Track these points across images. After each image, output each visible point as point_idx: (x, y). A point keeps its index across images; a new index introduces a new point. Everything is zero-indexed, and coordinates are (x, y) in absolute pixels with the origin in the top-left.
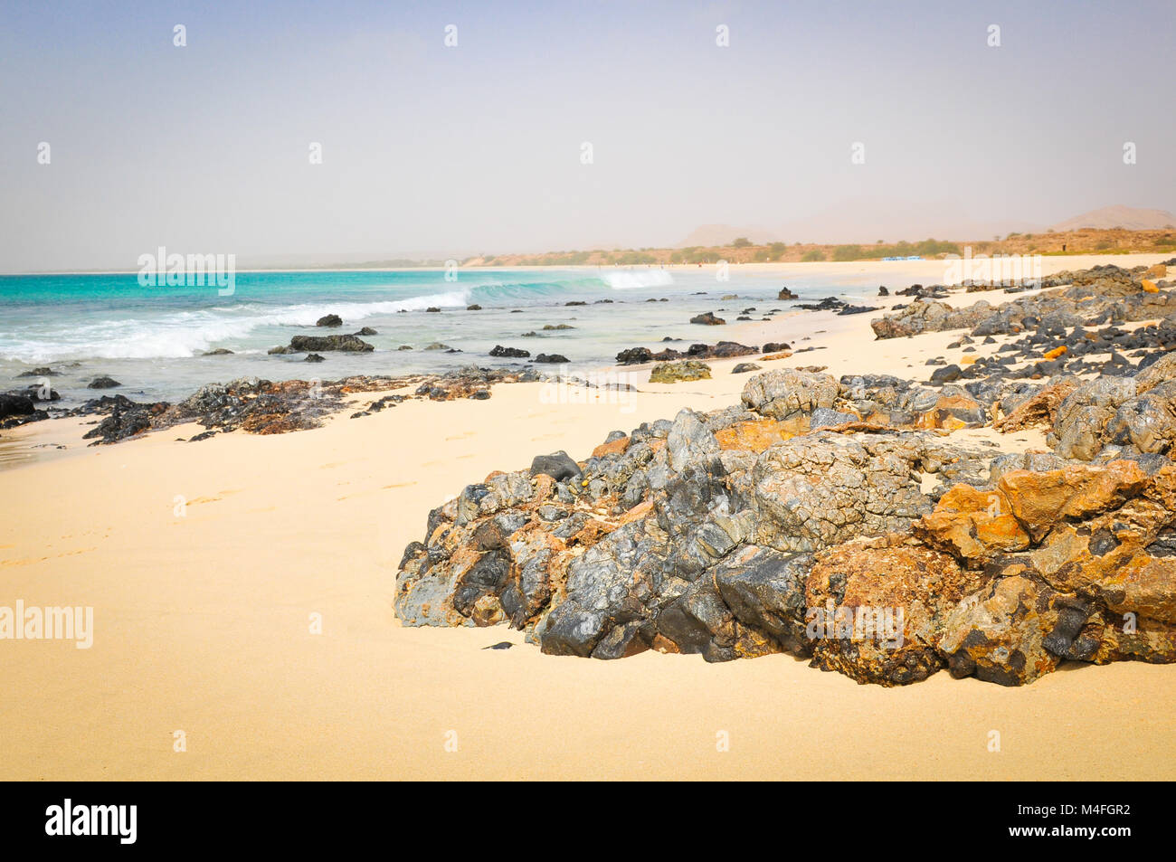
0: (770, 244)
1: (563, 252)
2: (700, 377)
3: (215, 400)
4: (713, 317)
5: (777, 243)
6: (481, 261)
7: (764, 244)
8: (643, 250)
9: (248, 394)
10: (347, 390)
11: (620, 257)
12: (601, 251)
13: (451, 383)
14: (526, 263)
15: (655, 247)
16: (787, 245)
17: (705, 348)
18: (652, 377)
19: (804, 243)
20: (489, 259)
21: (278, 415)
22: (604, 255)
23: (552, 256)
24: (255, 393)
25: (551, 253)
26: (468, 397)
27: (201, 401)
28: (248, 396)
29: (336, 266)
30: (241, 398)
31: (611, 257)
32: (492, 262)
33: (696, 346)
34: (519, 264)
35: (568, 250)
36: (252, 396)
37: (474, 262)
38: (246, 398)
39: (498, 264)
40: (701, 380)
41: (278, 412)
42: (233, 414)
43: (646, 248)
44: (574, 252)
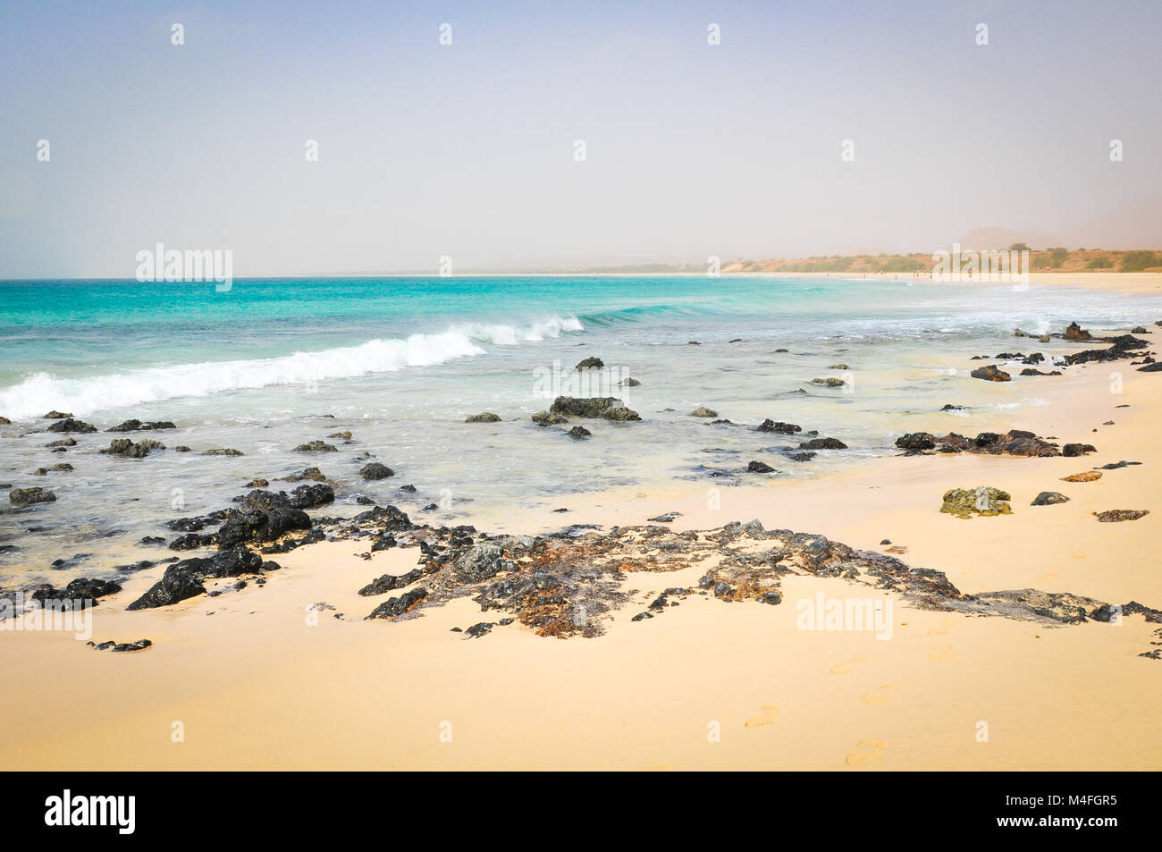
0: (1049, 250)
1: (825, 258)
2: (1000, 511)
3: (490, 563)
4: (997, 371)
5: (1059, 249)
6: (739, 266)
7: (1043, 249)
8: (911, 255)
9: (523, 556)
10: (625, 568)
11: (885, 262)
12: (865, 256)
13: (737, 575)
14: (785, 269)
15: (923, 253)
16: (1069, 251)
17: (995, 437)
18: (945, 506)
19: (1088, 248)
20: (747, 265)
21: (556, 606)
22: (869, 260)
23: (813, 261)
24: (530, 556)
25: (813, 258)
26: (757, 600)
27: (476, 565)
28: (522, 559)
29: (592, 270)
30: (515, 562)
31: (877, 263)
32: (750, 267)
33: (986, 435)
34: (778, 270)
35: (830, 256)
36: (526, 559)
37: (733, 267)
38: (520, 563)
39: (757, 269)
40: (1001, 515)
41: (556, 602)
42: (508, 592)
43: (914, 253)
44: (837, 257)
